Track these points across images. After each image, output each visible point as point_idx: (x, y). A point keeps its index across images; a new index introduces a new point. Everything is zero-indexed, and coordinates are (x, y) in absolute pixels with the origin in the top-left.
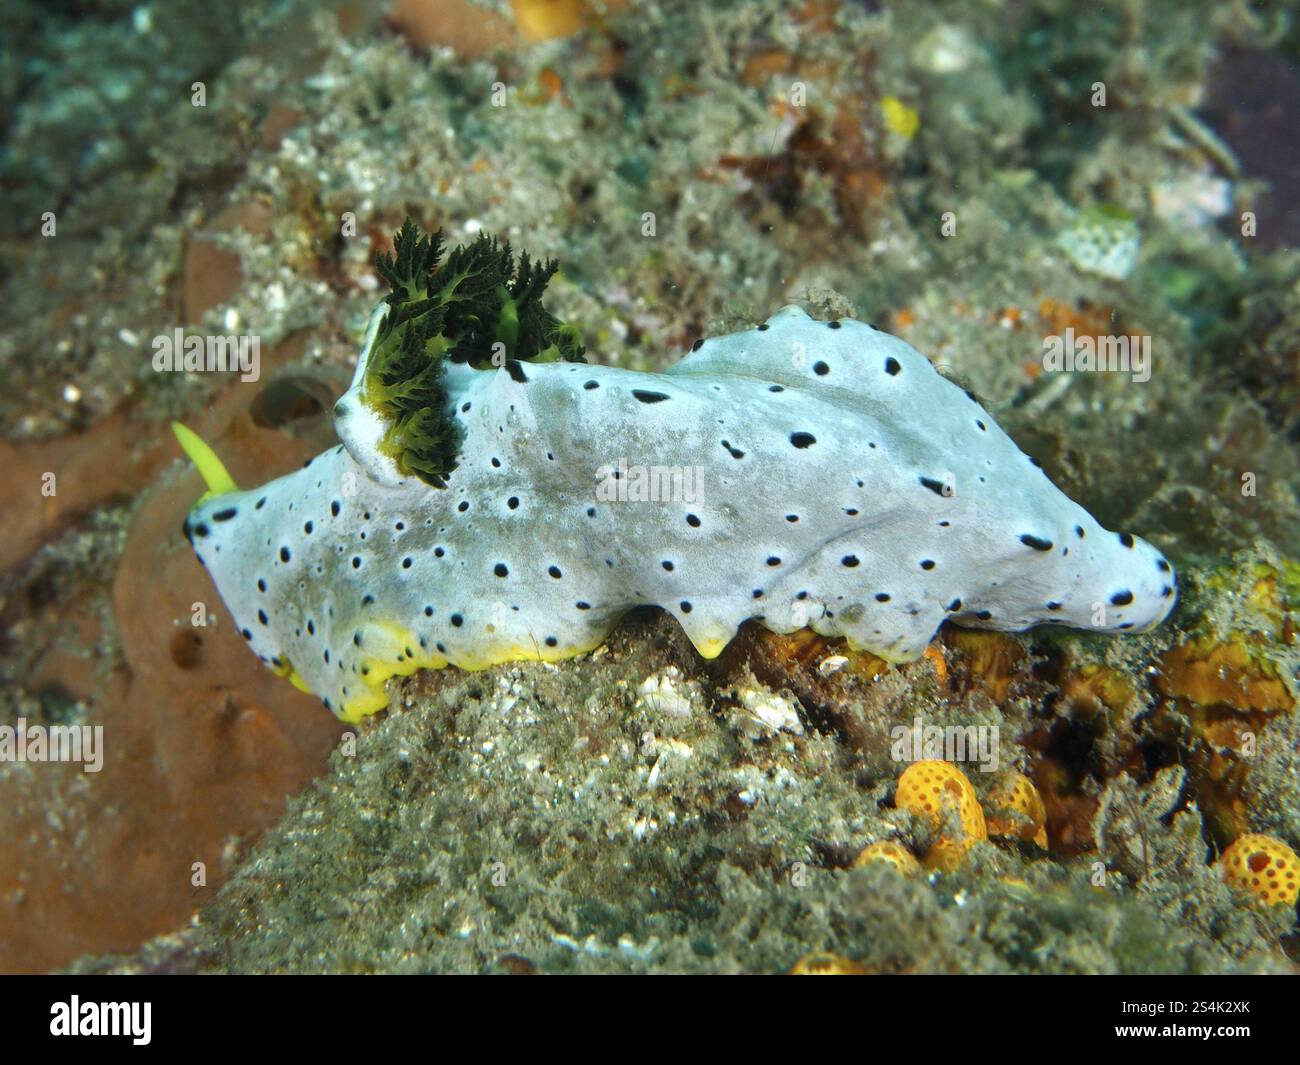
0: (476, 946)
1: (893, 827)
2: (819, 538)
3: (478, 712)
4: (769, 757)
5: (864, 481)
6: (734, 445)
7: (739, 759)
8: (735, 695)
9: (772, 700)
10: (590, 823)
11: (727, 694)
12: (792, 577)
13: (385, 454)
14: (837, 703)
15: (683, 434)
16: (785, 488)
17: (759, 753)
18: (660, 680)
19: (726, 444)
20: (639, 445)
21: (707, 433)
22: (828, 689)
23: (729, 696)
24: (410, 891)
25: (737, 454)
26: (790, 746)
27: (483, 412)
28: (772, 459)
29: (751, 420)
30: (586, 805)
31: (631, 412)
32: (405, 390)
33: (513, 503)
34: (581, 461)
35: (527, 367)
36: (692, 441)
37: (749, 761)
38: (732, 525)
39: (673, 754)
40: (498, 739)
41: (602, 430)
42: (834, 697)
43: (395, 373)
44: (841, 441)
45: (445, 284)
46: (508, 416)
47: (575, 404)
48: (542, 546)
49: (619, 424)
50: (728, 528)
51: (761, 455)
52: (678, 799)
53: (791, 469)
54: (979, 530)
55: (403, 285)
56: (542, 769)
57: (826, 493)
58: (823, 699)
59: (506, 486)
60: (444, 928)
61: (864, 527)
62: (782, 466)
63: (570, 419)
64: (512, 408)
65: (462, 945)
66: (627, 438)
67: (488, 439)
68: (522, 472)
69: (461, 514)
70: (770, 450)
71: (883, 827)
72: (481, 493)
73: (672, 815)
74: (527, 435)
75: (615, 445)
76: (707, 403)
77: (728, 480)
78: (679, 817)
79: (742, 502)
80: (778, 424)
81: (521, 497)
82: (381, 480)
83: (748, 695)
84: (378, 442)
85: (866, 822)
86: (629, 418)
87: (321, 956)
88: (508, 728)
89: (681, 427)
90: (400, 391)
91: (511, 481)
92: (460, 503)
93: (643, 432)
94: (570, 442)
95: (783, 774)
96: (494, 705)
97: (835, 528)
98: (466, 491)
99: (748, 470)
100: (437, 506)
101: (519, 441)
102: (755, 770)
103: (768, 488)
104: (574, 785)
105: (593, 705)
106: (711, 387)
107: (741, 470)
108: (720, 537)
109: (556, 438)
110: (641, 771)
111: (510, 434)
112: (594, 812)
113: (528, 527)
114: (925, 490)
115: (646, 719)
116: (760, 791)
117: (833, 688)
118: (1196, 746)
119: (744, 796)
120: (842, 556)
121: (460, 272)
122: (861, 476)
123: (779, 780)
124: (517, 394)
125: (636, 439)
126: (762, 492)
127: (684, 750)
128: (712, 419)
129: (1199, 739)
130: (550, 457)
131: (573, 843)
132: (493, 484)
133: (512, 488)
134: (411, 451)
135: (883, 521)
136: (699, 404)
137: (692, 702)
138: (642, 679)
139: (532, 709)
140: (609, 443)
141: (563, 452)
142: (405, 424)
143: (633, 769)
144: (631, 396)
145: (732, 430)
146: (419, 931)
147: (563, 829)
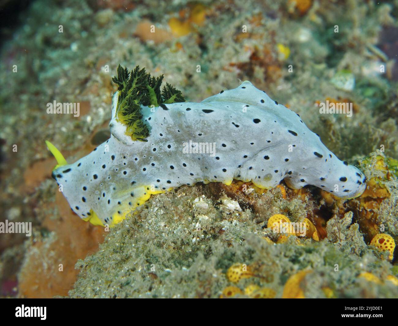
0: (142, 273)
1: (266, 234)
2: (258, 149)
3: (147, 212)
4: (231, 218)
5: (273, 132)
6: (236, 124)
7: (222, 219)
8: (221, 201)
9: (232, 202)
10: (178, 239)
11: (219, 201)
12: (249, 161)
13: (127, 135)
14: (251, 202)
15: (219, 121)
16: (251, 135)
17: (228, 217)
18: (199, 199)
19: (233, 123)
20: (206, 126)
21: (227, 120)
22: (249, 198)
23: (219, 202)
24: (124, 261)
25: (237, 126)
26: (237, 214)
27: (155, 120)
28: (248, 127)
29: (240, 116)
30: (177, 234)
31: (202, 116)
32: (130, 116)
33: (169, 147)
34: (188, 131)
35: (167, 106)
36: (222, 123)
37: (226, 219)
38: (235, 146)
39: (203, 219)
40: (153, 219)
41: (194, 122)
42: (251, 200)
43: (127, 112)
44: (267, 121)
45: (132, 82)
46: (164, 121)
47: (184, 115)
48: (180, 158)
49: (199, 120)
50: (234, 147)
51: (244, 126)
52: (205, 231)
53: (254, 130)
54: (303, 149)
55: (121, 84)
56: (165, 226)
57: (263, 136)
58: (247, 201)
59: (166, 142)
60: (134, 270)
61: (271, 147)
62: (251, 129)
63: (183, 120)
64: (165, 118)
65: (138, 274)
66: (202, 124)
67: (158, 128)
68: (170, 136)
69: (155, 152)
70: (247, 124)
71: (263, 234)
72: (159, 145)
73: (203, 236)
74: (170, 126)
75: (199, 126)
76: (225, 111)
77: (235, 134)
78: (205, 236)
79: (238, 140)
80: (249, 117)
81: (171, 144)
82: (127, 144)
83: (225, 201)
84: (125, 132)
85: (258, 232)
86: (202, 118)
87: (100, 281)
88: (156, 216)
89: (218, 119)
90: (129, 117)
91: (167, 140)
92: (153, 148)
93: (207, 121)
94: (184, 127)
95: (235, 222)
96: (152, 210)
97: (263, 146)
98: (154, 145)
99: (240, 131)
100: (145, 151)
101: (168, 127)
102: (227, 221)
103: (246, 135)
104: (174, 229)
105: (180, 207)
106: (226, 106)
107: (239, 130)
108: (232, 149)
109: (180, 126)
110: (193, 224)
111: (165, 126)
112: (180, 236)
113: (176, 153)
114: (290, 134)
115: (195, 210)
116: (228, 227)
117: (250, 198)
118: (362, 210)
119: (223, 229)
120: (264, 156)
121: (135, 77)
122: (273, 130)
123: (234, 223)
124: (165, 114)
125: (205, 124)
126: (244, 136)
127: (206, 217)
128: (228, 116)
129: (363, 208)
130: (179, 131)
131: (173, 245)
132: (161, 141)
133: (168, 142)
134: (135, 133)
135: (277, 144)
136: (223, 112)
137: (209, 204)
138: (194, 199)
139: (163, 210)
140: (197, 126)
141: (183, 129)
142: (132, 126)
143: (192, 224)
144: (202, 111)
145: (235, 119)
146: (126, 271)
147: (170, 241)
